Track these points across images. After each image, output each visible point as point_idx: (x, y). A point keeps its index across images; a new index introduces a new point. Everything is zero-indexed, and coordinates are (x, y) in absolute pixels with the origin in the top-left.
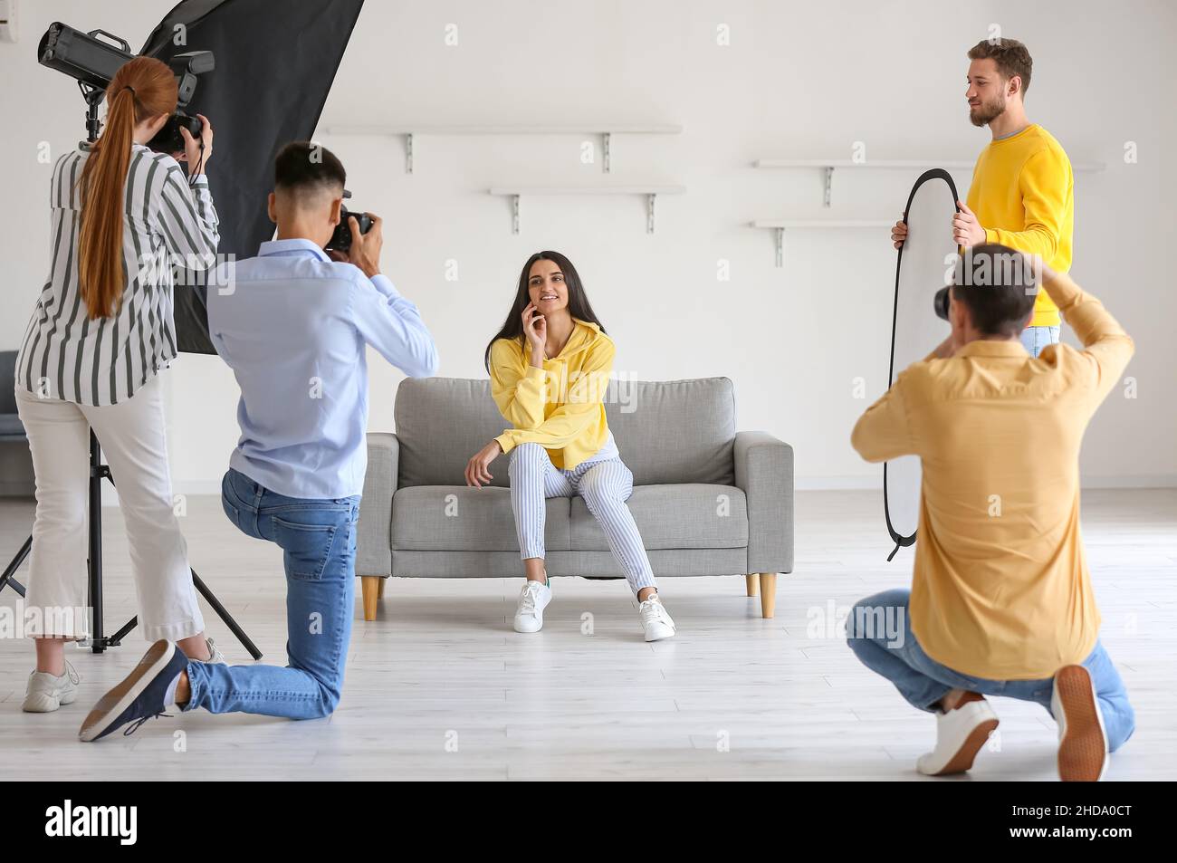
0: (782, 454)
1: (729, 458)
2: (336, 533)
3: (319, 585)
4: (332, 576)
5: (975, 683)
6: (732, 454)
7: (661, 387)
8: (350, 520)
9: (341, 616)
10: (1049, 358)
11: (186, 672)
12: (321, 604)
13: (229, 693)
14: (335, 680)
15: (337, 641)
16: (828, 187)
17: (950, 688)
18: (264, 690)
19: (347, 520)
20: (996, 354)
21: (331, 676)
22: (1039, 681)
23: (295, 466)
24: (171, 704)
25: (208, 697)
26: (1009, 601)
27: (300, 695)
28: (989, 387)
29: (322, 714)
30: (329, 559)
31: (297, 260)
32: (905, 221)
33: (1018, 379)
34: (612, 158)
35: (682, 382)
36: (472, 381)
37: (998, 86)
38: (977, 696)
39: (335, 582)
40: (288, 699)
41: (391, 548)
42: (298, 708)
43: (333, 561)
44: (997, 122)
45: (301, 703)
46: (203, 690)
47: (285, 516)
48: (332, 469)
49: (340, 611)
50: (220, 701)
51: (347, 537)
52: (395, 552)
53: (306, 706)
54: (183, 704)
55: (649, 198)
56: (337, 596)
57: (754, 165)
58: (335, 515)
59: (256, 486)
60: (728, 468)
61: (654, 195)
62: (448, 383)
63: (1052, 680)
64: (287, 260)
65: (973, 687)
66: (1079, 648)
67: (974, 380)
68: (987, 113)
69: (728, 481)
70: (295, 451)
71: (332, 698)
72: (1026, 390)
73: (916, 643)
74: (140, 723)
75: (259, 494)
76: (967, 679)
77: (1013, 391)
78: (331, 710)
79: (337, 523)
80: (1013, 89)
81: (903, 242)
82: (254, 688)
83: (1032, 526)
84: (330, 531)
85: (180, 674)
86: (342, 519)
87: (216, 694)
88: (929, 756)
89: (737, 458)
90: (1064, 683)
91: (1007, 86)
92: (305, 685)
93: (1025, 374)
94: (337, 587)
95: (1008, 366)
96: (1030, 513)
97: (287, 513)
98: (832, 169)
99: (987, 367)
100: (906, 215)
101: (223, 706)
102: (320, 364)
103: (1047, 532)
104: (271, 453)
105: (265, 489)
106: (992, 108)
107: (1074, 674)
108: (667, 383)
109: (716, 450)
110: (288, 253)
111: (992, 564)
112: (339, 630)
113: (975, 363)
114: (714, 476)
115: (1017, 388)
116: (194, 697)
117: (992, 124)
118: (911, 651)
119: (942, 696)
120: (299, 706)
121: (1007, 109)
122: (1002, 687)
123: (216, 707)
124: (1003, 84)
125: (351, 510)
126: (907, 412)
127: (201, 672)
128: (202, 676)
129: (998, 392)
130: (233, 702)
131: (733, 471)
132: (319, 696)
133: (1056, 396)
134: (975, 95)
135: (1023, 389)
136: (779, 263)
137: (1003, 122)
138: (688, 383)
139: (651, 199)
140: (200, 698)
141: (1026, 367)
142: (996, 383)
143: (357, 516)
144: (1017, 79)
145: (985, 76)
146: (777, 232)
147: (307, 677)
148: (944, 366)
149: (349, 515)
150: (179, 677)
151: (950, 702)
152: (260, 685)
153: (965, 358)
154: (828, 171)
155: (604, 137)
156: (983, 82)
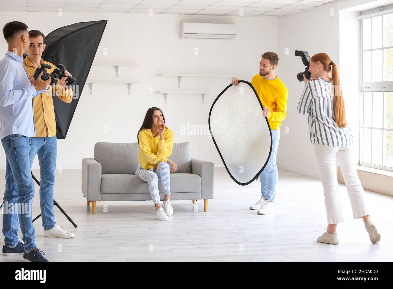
1: (190, 166)
6: (191, 164)
16: (180, 82)
36: (116, 143)
37: (269, 66)
41: (101, 193)
52: (102, 194)
55: (129, 85)
57: (159, 75)
60: (190, 168)
62: (110, 144)
68: (265, 73)
69: (190, 172)
80: (273, 68)
89: (192, 166)
106: (267, 72)
114: (186, 171)
121: (270, 73)
124: (271, 66)
131: (191, 169)
134: (262, 69)
139: (130, 85)
144: (275, 66)
146: (165, 95)
154: (180, 78)
155: (116, 67)
156: (264, 66)
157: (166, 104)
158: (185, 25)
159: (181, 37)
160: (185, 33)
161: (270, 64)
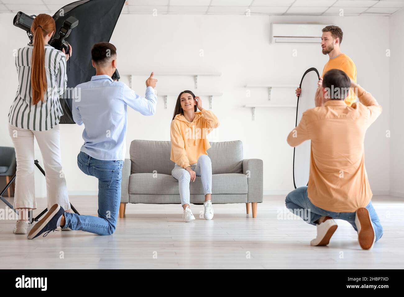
0: (259, 163)
1: (241, 167)
2: (114, 172)
3: (109, 190)
4: (113, 187)
5: (329, 213)
7: (218, 144)
8: (120, 168)
9: (116, 201)
10: (354, 107)
11: (64, 215)
12: (110, 196)
13: (78, 223)
14: (114, 222)
15: (115, 209)
16: (269, 94)
17: (321, 216)
18: (90, 223)
19: (119, 168)
20: (336, 105)
21: (113, 221)
22: (351, 213)
23: (102, 150)
24: (59, 226)
25: (71, 224)
26: (341, 186)
27: (102, 226)
28: (334, 115)
29: (109, 234)
30: (112, 181)
31: (104, 81)
32: (300, 87)
33: (344, 113)
34: (198, 84)
35: (225, 142)
37: (332, 40)
38: (330, 218)
39: (114, 189)
40: (98, 227)
41: (129, 193)
42: (101, 231)
43: (114, 182)
44: (331, 53)
45: (103, 229)
46: (70, 221)
47: (98, 166)
48: (114, 150)
49: (116, 199)
50: (75, 226)
51: (119, 174)
52: (130, 195)
53: (104, 230)
54: (62, 226)
56: (115, 194)
57: (245, 86)
58: (114, 166)
59: (88, 156)
61: (212, 96)
62: (148, 142)
63: (355, 213)
64: (101, 81)
65: (328, 215)
66: (364, 203)
67: (329, 113)
68: (328, 50)
69: (241, 172)
70: (102, 144)
71: (113, 228)
72: (346, 116)
73: (309, 201)
74: (48, 232)
75: (89, 159)
76: (327, 212)
77: (342, 116)
78: (112, 233)
79: (115, 169)
80: (337, 42)
81: (299, 94)
82: (87, 222)
83: (349, 162)
84: (112, 172)
85: (62, 215)
86: (117, 168)
87: (74, 223)
88: (314, 240)
89: (243, 166)
90: (360, 213)
91: (335, 41)
92: (104, 223)
93: (346, 111)
94: (115, 191)
95: (340, 109)
96: (348, 157)
97: (98, 165)
98: (271, 88)
99: (333, 109)
100: (300, 85)
101: (76, 227)
102: (112, 114)
103: (354, 164)
104: (95, 145)
105: (91, 157)
106: (330, 48)
107: (363, 210)
108: (220, 142)
109: (237, 164)
110: (101, 79)
111: (336, 174)
112: (115, 205)
113: (329, 108)
115: (343, 116)
116: (67, 223)
117: (329, 54)
118: (307, 204)
119: (318, 219)
120: (102, 230)
121: (334, 49)
122: (338, 215)
123: (74, 228)
124: (333, 40)
125: (120, 165)
126: (306, 125)
127: (69, 215)
128: (69, 216)
129: (337, 117)
130: (79, 227)
132: (108, 227)
133: (356, 118)
134: (324, 44)
135: (345, 116)
136: (253, 119)
137: (333, 54)
138: (227, 142)
139: (211, 98)
140: (68, 224)
141: (346, 109)
142: (336, 114)
143: (122, 168)
144: (338, 39)
145: (327, 37)
146: (253, 108)
147: (105, 221)
148: (319, 109)
149: (119, 167)
150: (62, 216)
151: (321, 220)
152: (89, 222)
153: (326, 106)
154: (269, 89)
155: (195, 77)
156: (326, 39)
157: (254, 120)
158: (275, 26)
159: (270, 41)
160: (274, 37)
161: (332, 36)
